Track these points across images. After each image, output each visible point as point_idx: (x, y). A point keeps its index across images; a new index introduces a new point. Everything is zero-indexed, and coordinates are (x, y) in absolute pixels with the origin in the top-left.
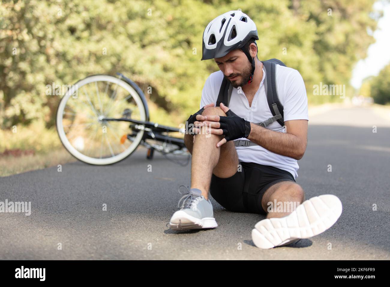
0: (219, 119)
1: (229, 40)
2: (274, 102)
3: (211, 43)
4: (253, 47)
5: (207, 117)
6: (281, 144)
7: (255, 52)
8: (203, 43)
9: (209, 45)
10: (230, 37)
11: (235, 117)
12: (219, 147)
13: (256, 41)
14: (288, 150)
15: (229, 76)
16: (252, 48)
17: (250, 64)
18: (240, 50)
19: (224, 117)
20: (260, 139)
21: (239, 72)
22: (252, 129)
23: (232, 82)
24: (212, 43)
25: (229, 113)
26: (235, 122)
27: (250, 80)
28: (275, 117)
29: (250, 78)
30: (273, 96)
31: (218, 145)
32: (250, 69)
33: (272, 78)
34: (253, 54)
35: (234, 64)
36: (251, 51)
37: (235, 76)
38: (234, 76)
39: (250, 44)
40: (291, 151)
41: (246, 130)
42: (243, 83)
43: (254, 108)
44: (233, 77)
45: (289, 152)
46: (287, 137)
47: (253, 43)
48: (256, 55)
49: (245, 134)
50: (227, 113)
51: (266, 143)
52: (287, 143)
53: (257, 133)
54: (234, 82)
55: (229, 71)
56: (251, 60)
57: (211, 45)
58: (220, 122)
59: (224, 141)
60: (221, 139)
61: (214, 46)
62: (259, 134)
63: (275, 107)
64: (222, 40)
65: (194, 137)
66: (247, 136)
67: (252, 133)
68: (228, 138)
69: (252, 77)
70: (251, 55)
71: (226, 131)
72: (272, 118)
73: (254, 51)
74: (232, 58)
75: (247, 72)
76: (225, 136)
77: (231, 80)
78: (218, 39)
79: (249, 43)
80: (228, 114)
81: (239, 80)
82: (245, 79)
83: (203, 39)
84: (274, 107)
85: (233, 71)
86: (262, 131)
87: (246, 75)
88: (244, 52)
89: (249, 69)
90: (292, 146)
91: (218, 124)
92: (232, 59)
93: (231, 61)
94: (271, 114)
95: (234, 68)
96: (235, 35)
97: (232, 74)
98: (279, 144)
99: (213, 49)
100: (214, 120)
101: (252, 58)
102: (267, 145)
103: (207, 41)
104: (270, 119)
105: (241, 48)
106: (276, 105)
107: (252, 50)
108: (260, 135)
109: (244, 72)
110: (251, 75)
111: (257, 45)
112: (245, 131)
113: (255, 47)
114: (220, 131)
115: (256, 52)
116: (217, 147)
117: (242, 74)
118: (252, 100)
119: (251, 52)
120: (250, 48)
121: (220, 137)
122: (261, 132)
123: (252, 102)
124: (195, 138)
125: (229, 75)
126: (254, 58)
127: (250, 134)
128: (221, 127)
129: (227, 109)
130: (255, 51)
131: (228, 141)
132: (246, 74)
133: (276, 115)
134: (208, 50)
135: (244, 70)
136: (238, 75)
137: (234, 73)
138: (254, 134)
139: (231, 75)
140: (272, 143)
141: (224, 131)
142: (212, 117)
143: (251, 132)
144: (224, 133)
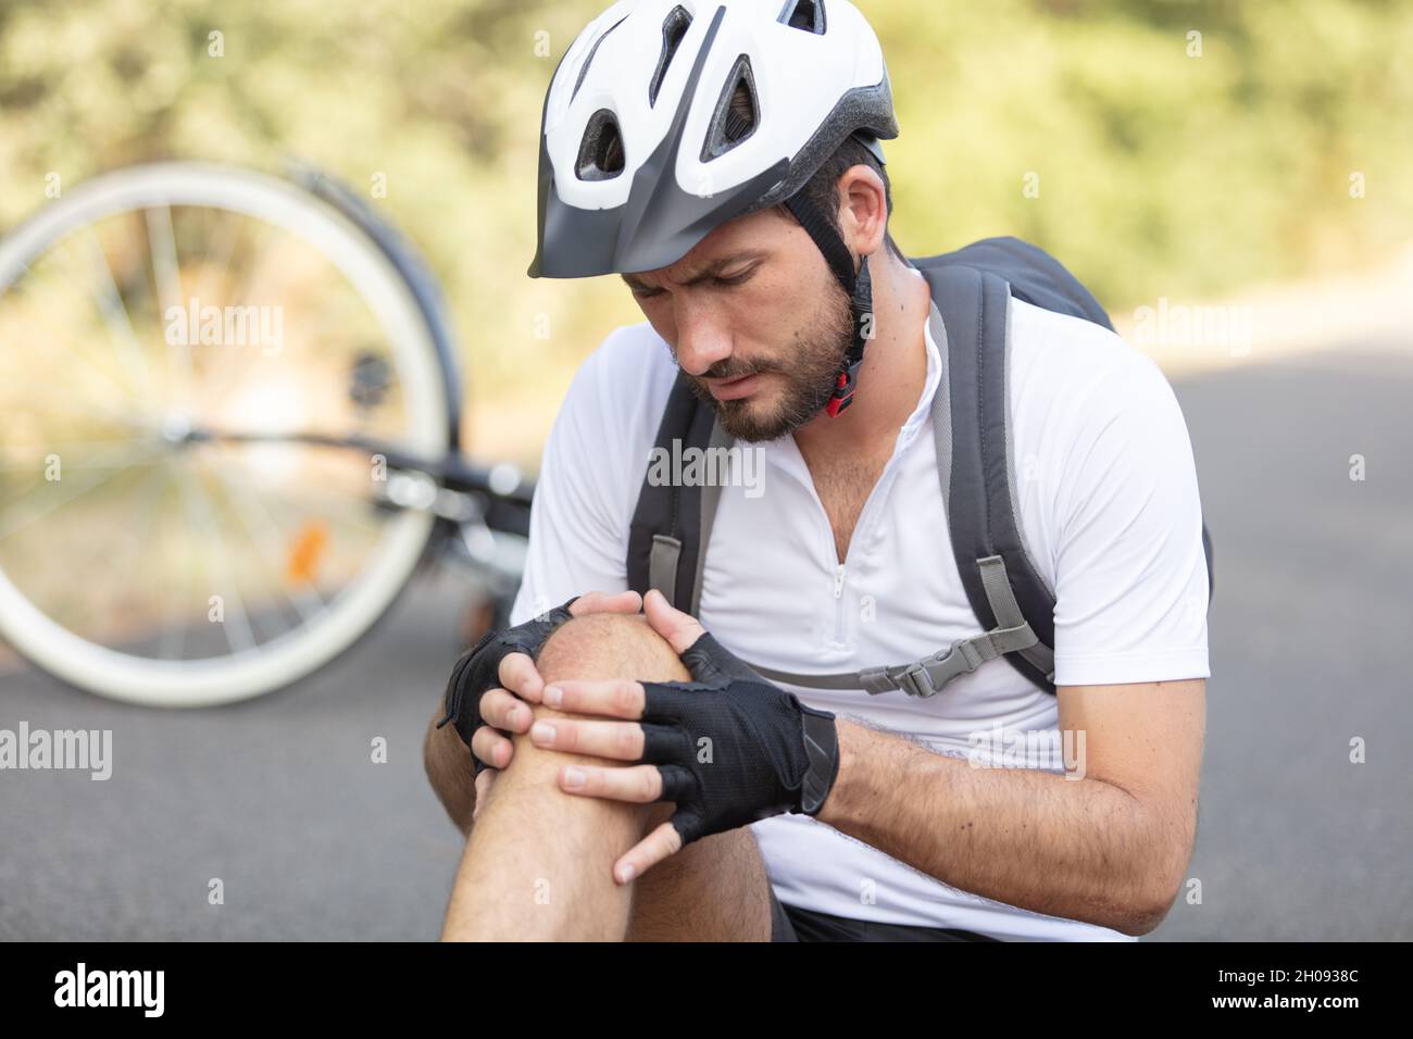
0: (638, 701)
1: (707, 156)
2: (988, 547)
3: (592, 167)
4: (865, 190)
5: (563, 689)
6: (1031, 850)
7: (872, 219)
8: (545, 167)
9: (579, 176)
10: (718, 134)
11: (740, 682)
12: (628, 883)
13: (883, 148)
14: (1073, 884)
15: (709, 374)
16: (853, 195)
17: (842, 300)
18: (782, 215)
19: (672, 688)
20: (895, 822)
21: (769, 353)
22: (846, 761)
23: (722, 404)
24: (600, 166)
25: (703, 656)
26: (739, 720)
27: (837, 393)
28: (992, 638)
29: (838, 383)
30: (983, 507)
31: (627, 869)
32: (840, 329)
33: (981, 392)
34: (862, 231)
35: (735, 299)
36: (850, 214)
37: (743, 375)
38: (736, 377)
39: (842, 171)
40: (1094, 888)
41: (810, 770)
42: (793, 412)
43: (865, 570)
44: (730, 379)
45: (1082, 898)
46: (1071, 803)
47: (864, 161)
48: (880, 236)
49: (799, 791)
50: (686, 658)
51: (934, 845)
52: (1070, 843)
53: (879, 782)
54: (737, 410)
55: (709, 342)
56: (847, 271)
57: (592, 178)
58: (649, 718)
59: (665, 839)
60: (645, 831)
61: (612, 193)
62: (891, 788)
63: (994, 575)
64: (666, 155)
65: (482, 781)
66: (816, 804)
67: (846, 787)
68: (693, 821)
69: (848, 379)
70: (846, 242)
71: (683, 776)
72: (973, 643)
73: (870, 215)
74: (728, 261)
75: (819, 351)
76: (673, 806)
77: (721, 394)
78: (638, 147)
79: (834, 169)
80: (696, 664)
81: (768, 400)
82: (809, 395)
83: (543, 138)
84: (985, 573)
85: (734, 342)
86: (912, 769)
87: (812, 367)
88: (802, 225)
89: (831, 328)
90: (1099, 860)
91: (633, 736)
92: (725, 272)
93: (717, 278)
94: (967, 615)
95: (738, 328)
96: (747, 117)
97: (725, 361)
98: (1019, 852)
99: (605, 208)
100: (609, 710)
101: (856, 260)
102: (944, 858)
103: (565, 155)
104: (960, 647)
105: (785, 202)
106: (1002, 567)
107: (855, 209)
108: (896, 795)
109: (802, 353)
110: (846, 366)
111: (888, 169)
112: (801, 776)
113: (877, 191)
114: (646, 781)
115: (878, 218)
116: (617, 883)
117: (790, 359)
118: (855, 516)
119: (846, 218)
120: (844, 194)
121: (642, 816)
122: (905, 777)
123: (851, 532)
124: (490, 789)
125: (703, 369)
126: (864, 259)
127: (834, 790)
128: (652, 756)
129: (688, 631)
130: (875, 213)
131: (689, 838)
132: (819, 363)
133: (996, 625)
134: (575, 214)
135: (802, 337)
136: (761, 368)
137: (737, 355)
138: (859, 789)
139: (719, 369)
140: (970, 843)
141: (670, 777)
142: (597, 689)
143: (842, 778)
144: (669, 793)
